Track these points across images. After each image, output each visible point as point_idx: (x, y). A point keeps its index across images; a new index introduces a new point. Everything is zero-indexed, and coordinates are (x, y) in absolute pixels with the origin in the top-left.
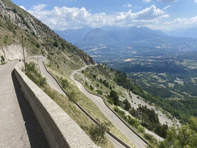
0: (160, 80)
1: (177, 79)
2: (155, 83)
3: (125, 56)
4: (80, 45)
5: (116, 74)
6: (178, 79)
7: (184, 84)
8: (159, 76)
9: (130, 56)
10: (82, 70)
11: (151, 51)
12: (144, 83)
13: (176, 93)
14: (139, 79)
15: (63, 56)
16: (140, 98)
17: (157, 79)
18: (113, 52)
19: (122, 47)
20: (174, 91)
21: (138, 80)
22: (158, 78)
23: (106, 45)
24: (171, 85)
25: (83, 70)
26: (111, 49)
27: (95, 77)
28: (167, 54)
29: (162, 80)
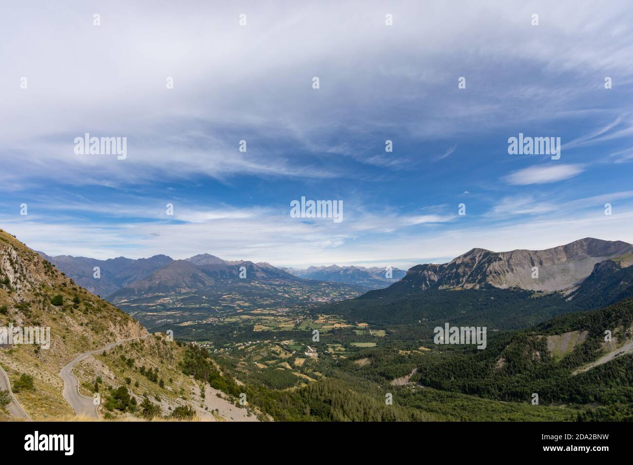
0: (283, 355)
1: (309, 349)
2: (273, 362)
3: (229, 312)
4: (136, 290)
5: (186, 352)
6: (311, 349)
7: (319, 357)
8: (282, 346)
9: (239, 311)
10: (103, 352)
11: (272, 301)
12: (256, 363)
13: (304, 376)
14: (247, 356)
15: (66, 324)
16: (223, 395)
17: (278, 352)
18: (206, 304)
19: (224, 295)
20: (302, 372)
21: (245, 358)
22: (280, 351)
23: (194, 292)
24: (299, 362)
25: (105, 351)
26: (204, 297)
27: (130, 363)
28: (296, 306)
29: (286, 354)
